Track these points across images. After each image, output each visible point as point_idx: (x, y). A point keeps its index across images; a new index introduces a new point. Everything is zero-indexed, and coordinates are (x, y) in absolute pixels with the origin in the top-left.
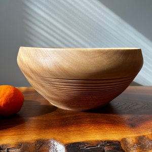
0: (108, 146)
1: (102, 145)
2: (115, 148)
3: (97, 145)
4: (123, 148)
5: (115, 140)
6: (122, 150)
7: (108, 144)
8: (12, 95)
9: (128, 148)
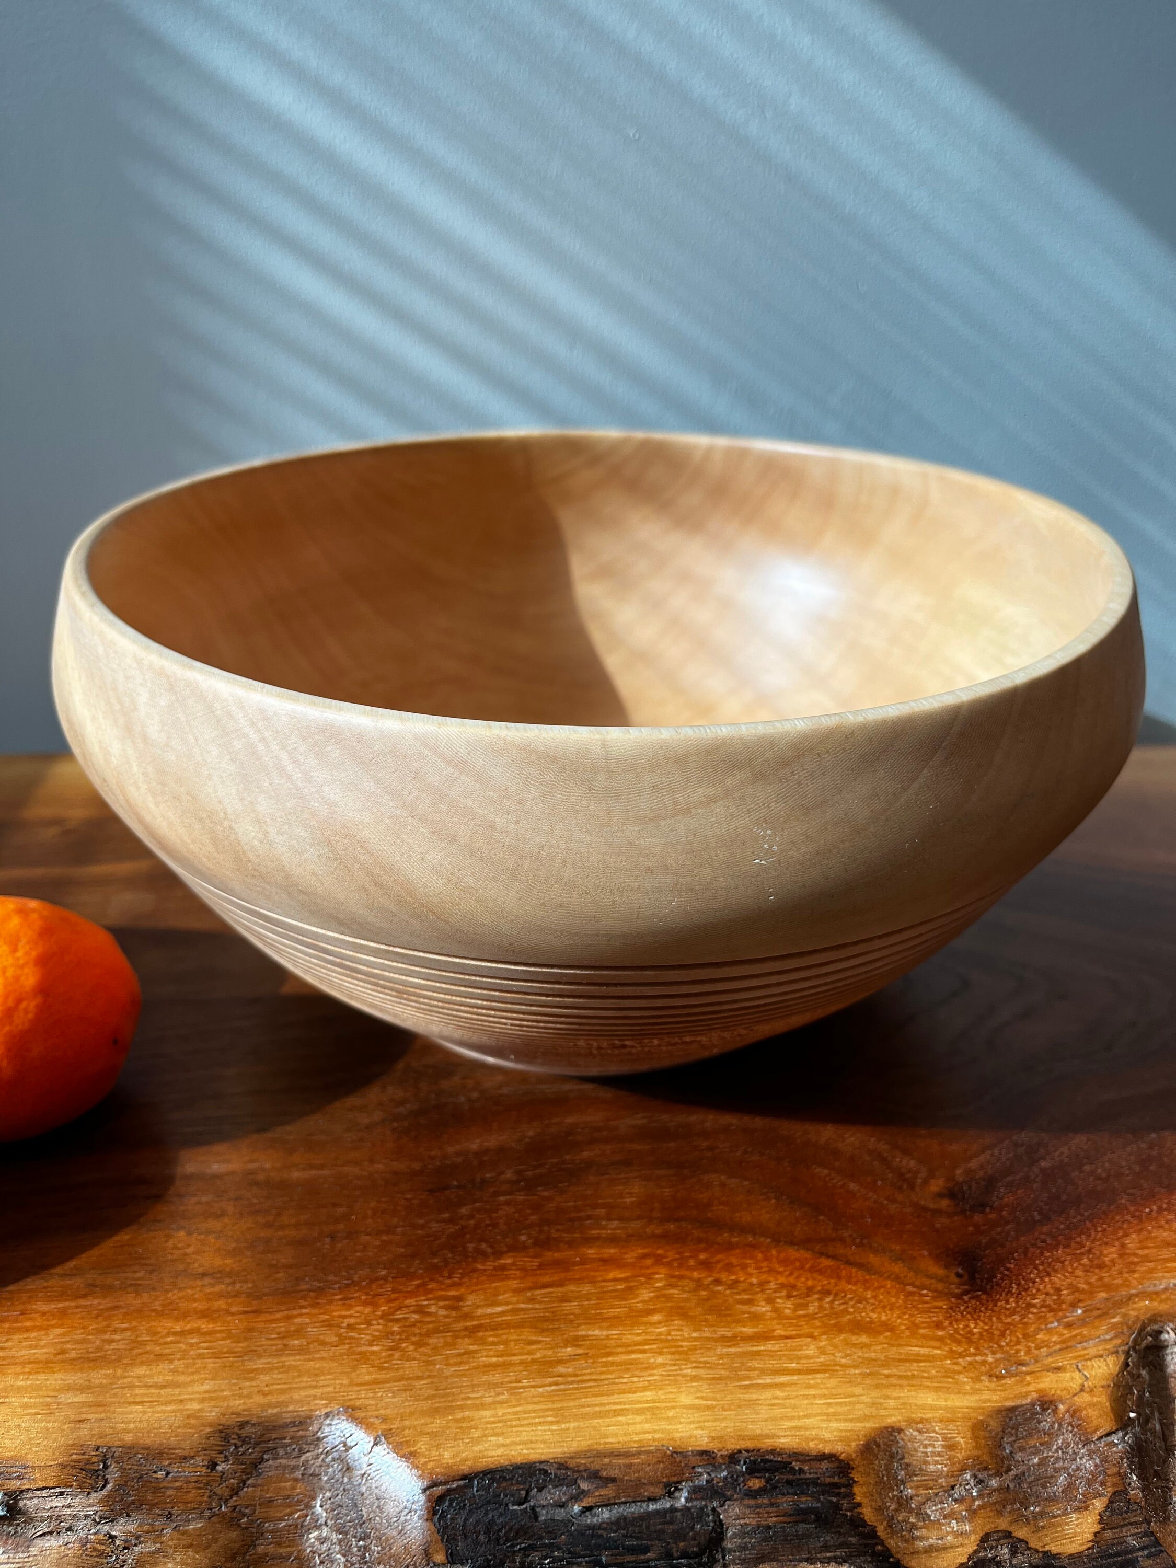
0: (752, 1494)
1: (712, 1491)
2: (801, 1515)
3: (671, 1490)
4: (868, 1514)
5: (813, 1447)
6: (857, 1523)
7: (756, 1483)
8: (31, 1005)
9: (903, 1503)
